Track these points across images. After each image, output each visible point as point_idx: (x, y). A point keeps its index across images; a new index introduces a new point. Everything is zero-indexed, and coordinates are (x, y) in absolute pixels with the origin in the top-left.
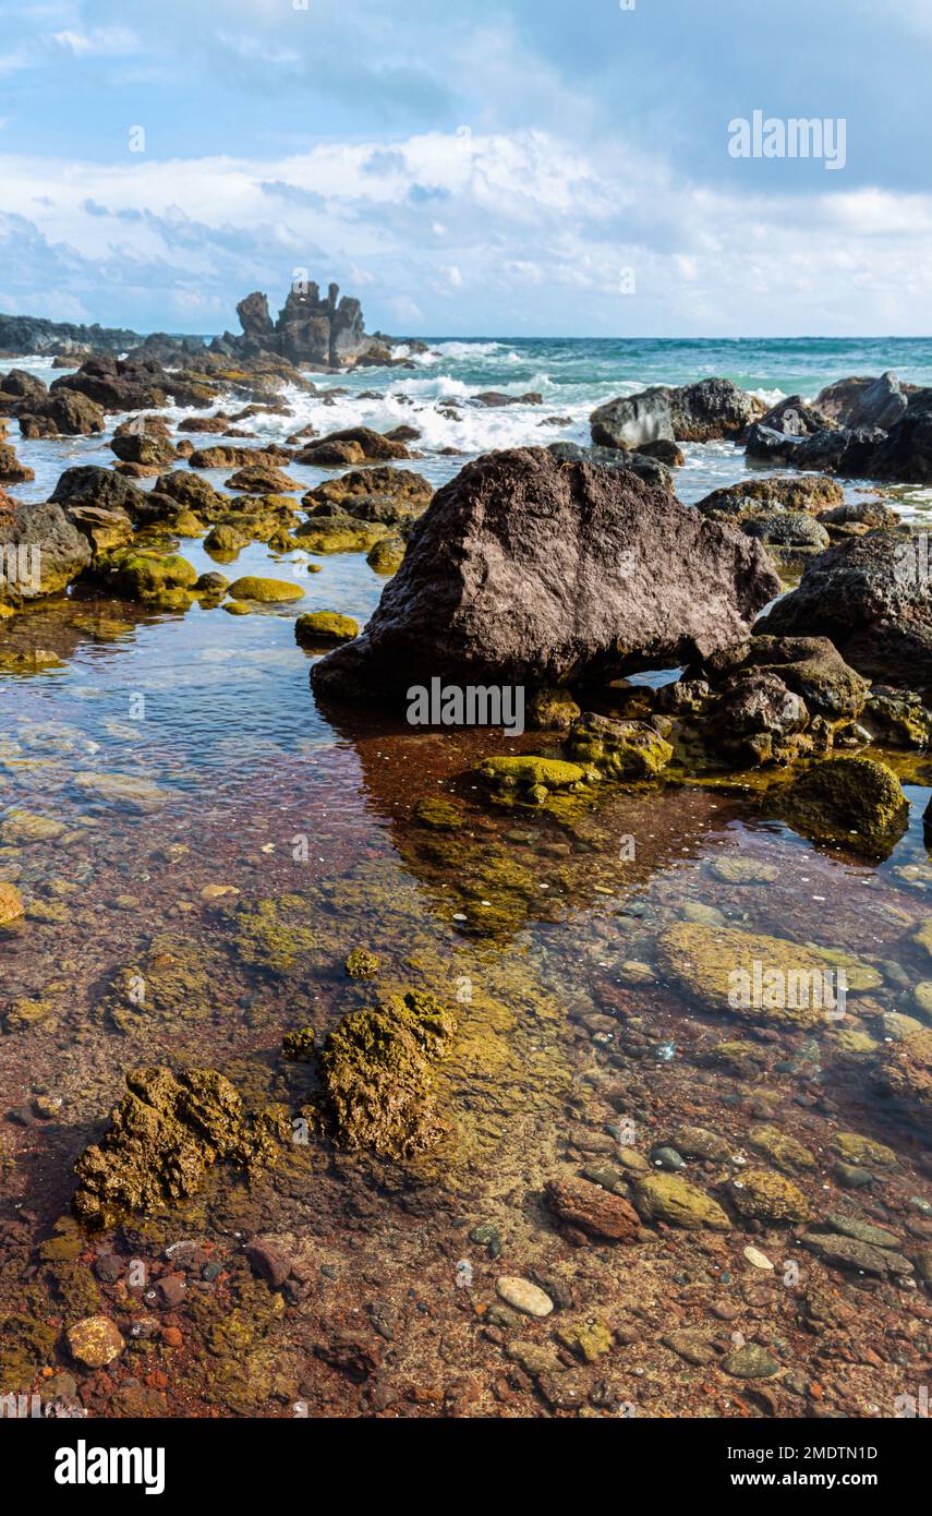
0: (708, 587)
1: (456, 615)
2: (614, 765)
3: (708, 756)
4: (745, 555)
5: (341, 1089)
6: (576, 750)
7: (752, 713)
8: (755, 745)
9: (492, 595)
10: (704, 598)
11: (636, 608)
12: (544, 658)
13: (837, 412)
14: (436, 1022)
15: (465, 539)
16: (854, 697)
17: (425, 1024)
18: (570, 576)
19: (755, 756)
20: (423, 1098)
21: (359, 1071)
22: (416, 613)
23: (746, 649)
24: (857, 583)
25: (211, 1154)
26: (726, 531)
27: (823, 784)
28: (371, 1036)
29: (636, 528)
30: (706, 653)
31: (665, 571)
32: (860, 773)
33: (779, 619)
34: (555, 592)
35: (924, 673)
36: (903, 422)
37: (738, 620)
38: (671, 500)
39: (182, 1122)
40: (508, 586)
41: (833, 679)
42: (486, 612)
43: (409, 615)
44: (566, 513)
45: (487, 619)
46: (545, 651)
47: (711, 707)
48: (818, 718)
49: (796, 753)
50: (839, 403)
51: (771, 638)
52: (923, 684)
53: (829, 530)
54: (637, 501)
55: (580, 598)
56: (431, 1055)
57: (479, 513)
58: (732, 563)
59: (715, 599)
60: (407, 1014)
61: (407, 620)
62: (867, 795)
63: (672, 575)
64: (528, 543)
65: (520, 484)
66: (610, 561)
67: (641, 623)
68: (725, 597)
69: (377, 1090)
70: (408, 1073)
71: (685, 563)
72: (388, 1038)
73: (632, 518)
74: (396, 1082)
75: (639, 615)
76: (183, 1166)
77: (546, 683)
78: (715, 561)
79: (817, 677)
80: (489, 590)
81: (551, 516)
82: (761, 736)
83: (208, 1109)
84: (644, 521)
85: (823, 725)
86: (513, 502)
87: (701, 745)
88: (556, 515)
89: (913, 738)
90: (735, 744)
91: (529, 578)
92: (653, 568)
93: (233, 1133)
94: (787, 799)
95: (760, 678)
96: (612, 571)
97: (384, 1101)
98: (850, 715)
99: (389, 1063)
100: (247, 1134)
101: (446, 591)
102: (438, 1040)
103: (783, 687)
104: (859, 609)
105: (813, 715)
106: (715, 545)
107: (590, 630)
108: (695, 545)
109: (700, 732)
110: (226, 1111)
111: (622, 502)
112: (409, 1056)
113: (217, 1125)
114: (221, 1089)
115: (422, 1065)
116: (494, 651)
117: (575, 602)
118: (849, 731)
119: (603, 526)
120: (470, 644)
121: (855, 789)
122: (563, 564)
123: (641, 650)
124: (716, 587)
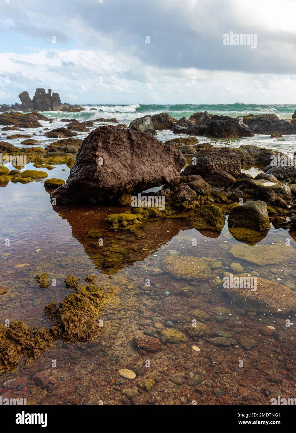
0: (167, 163)
1: (95, 174)
2: (146, 214)
3: (172, 209)
4: (177, 154)
5: (65, 319)
6: (134, 211)
7: (182, 196)
8: (184, 204)
9: (106, 168)
10: (167, 166)
11: (148, 170)
12: (123, 185)
13: (195, 121)
14: (96, 294)
15: (97, 152)
16: (208, 190)
17: (93, 295)
18: (129, 162)
19: (184, 207)
20: (93, 318)
21: (72, 313)
22: (81, 174)
23: (179, 180)
24: (205, 161)
25: (19, 348)
26: (171, 148)
27: (202, 213)
28: (75, 301)
29: (146, 147)
30: (169, 181)
31: (156, 159)
32: (211, 209)
33: (187, 172)
34: (125, 166)
35: (224, 183)
36: (211, 123)
37: (176, 172)
38: (155, 140)
39: (9, 339)
40: (111, 165)
41: (202, 185)
42: (105, 173)
43: (79, 175)
44: (126, 144)
45: (105, 175)
46: (123, 183)
47: (172, 195)
48: (199, 196)
49: (195, 206)
50: (195, 119)
51: (185, 176)
52: (224, 186)
53: (196, 150)
54: (146, 140)
55: (132, 168)
56: (95, 304)
57: (100, 144)
58: (173, 156)
59: (170, 167)
60: (87, 292)
61: (79, 177)
62: (214, 215)
63: (157, 160)
64: (116, 152)
65: (112, 136)
66: (140, 156)
67: (150, 174)
68: (172, 166)
69: (78, 318)
70: (88, 311)
71: (161, 156)
72: (81, 301)
73: (145, 145)
74: (84, 314)
75: (149, 171)
76: (9, 354)
77: (124, 192)
78: (169, 156)
79: (198, 185)
80: (105, 166)
81: (122, 145)
82: (185, 202)
83: (18, 333)
84: (148, 145)
85: (201, 198)
86: (110, 141)
87: (169, 206)
88: (123, 144)
89: (223, 200)
90: (179, 205)
91: (117, 162)
92: (152, 158)
93: (27, 340)
94: (194, 218)
95: (184, 186)
96: (141, 159)
97: (80, 320)
98: (207, 195)
99: (82, 309)
100: (33, 339)
101: (92, 167)
102: (98, 299)
103: (190, 188)
104: (206, 167)
105: (198, 195)
106: (168, 151)
107: (136, 176)
108: (163, 152)
109: (169, 202)
110: (25, 333)
111: (142, 140)
112: (88, 305)
113: (22, 339)
114: (23, 326)
115: (93, 307)
116: (108, 184)
117: (131, 169)
118: (207, 199)
119: (137, 147)
120: (100, 182)
121: (211, 213)
122: (127, 158)
123: (151, 181)
124: (170, 163)
